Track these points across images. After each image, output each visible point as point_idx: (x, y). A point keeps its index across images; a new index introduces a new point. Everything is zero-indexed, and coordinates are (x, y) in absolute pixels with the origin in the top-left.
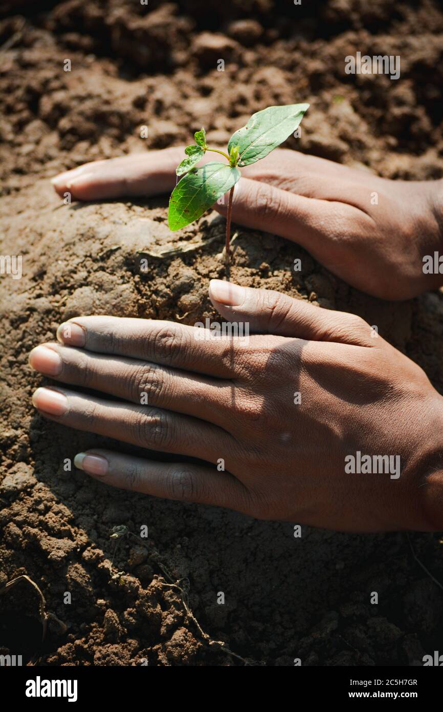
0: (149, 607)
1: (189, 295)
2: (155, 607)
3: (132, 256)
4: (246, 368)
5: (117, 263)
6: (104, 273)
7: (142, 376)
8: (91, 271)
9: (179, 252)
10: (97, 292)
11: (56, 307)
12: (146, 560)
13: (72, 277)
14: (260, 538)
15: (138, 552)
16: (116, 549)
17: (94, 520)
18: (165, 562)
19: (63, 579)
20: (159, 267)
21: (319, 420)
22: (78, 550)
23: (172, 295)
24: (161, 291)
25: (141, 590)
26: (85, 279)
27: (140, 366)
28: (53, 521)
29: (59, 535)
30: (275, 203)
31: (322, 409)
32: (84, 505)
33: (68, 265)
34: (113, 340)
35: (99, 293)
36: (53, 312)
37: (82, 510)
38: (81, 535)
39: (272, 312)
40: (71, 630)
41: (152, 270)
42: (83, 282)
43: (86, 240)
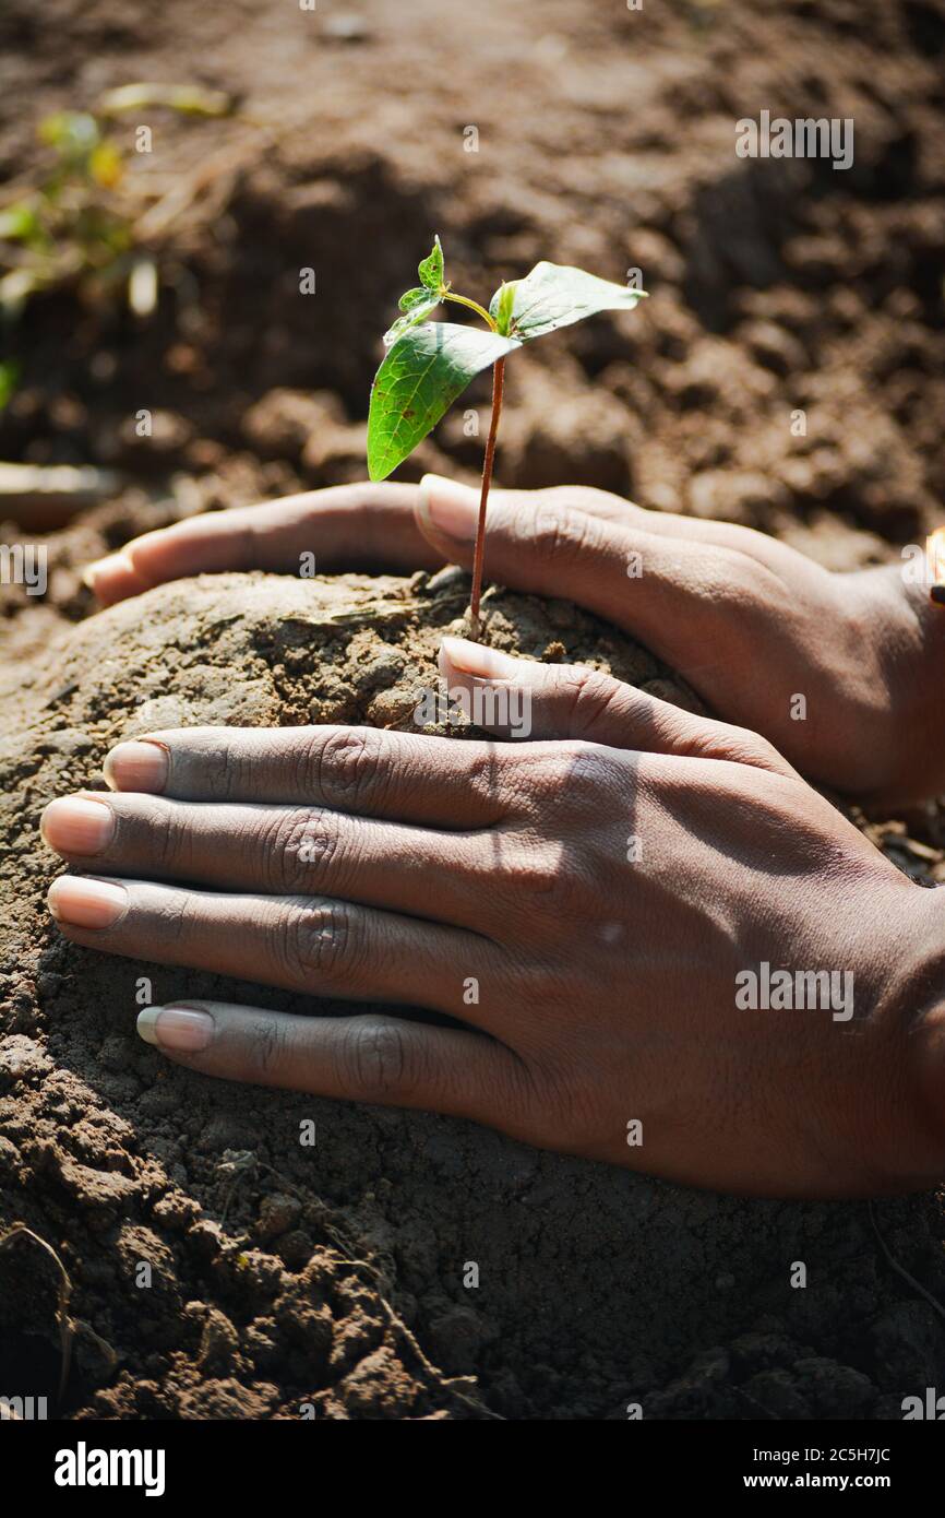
0: (305, 1308)
1: (393, 691)
2: (318, 1307)
3: (268, 628)
4: (523, 791)
5: (234, 644)
6: (208, 667)
7: (292, 829)
8: (178, 667)
9: (371, 616)
10: (190, 702)
11: (100, 740)
12: (297, 1219)
13: (136, 683)
14: (547, 1211)
15: (279, 1203)
16: (228, 1200)
17: (181, 1144)
18: (339, 1223)
19: (110, 1252)
20: (326, 645)
21: (686, 898)
22: (145, 1197)
23: (355, 693)
24: (331, 687)
25: (286, 1277)
26: (165, 682)
27: (287, 812)
28: (89, 1136)
29: (102, 1163)
30: (575, 527)
31: (691, 879)
32: (157, 1118)
33: (127, 664)
34: (229, 764)
35: (194, 703)
36: (94, 751)
37: (154, 1127)
38: (151, 1170)
39: (579, 692)
40: (123, 1365)
41: (312, 652)
42: (161, 688)
43: (165, 621)
